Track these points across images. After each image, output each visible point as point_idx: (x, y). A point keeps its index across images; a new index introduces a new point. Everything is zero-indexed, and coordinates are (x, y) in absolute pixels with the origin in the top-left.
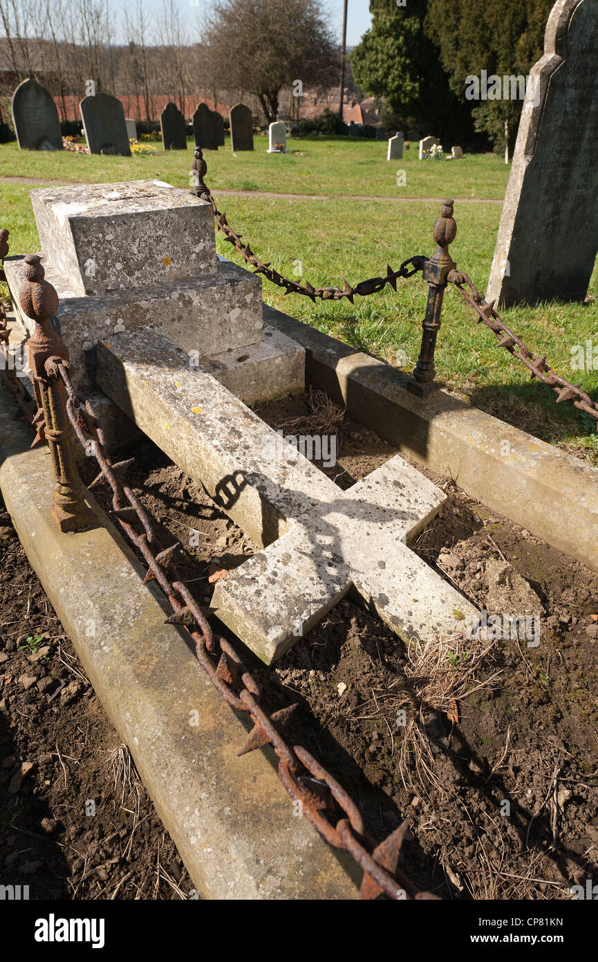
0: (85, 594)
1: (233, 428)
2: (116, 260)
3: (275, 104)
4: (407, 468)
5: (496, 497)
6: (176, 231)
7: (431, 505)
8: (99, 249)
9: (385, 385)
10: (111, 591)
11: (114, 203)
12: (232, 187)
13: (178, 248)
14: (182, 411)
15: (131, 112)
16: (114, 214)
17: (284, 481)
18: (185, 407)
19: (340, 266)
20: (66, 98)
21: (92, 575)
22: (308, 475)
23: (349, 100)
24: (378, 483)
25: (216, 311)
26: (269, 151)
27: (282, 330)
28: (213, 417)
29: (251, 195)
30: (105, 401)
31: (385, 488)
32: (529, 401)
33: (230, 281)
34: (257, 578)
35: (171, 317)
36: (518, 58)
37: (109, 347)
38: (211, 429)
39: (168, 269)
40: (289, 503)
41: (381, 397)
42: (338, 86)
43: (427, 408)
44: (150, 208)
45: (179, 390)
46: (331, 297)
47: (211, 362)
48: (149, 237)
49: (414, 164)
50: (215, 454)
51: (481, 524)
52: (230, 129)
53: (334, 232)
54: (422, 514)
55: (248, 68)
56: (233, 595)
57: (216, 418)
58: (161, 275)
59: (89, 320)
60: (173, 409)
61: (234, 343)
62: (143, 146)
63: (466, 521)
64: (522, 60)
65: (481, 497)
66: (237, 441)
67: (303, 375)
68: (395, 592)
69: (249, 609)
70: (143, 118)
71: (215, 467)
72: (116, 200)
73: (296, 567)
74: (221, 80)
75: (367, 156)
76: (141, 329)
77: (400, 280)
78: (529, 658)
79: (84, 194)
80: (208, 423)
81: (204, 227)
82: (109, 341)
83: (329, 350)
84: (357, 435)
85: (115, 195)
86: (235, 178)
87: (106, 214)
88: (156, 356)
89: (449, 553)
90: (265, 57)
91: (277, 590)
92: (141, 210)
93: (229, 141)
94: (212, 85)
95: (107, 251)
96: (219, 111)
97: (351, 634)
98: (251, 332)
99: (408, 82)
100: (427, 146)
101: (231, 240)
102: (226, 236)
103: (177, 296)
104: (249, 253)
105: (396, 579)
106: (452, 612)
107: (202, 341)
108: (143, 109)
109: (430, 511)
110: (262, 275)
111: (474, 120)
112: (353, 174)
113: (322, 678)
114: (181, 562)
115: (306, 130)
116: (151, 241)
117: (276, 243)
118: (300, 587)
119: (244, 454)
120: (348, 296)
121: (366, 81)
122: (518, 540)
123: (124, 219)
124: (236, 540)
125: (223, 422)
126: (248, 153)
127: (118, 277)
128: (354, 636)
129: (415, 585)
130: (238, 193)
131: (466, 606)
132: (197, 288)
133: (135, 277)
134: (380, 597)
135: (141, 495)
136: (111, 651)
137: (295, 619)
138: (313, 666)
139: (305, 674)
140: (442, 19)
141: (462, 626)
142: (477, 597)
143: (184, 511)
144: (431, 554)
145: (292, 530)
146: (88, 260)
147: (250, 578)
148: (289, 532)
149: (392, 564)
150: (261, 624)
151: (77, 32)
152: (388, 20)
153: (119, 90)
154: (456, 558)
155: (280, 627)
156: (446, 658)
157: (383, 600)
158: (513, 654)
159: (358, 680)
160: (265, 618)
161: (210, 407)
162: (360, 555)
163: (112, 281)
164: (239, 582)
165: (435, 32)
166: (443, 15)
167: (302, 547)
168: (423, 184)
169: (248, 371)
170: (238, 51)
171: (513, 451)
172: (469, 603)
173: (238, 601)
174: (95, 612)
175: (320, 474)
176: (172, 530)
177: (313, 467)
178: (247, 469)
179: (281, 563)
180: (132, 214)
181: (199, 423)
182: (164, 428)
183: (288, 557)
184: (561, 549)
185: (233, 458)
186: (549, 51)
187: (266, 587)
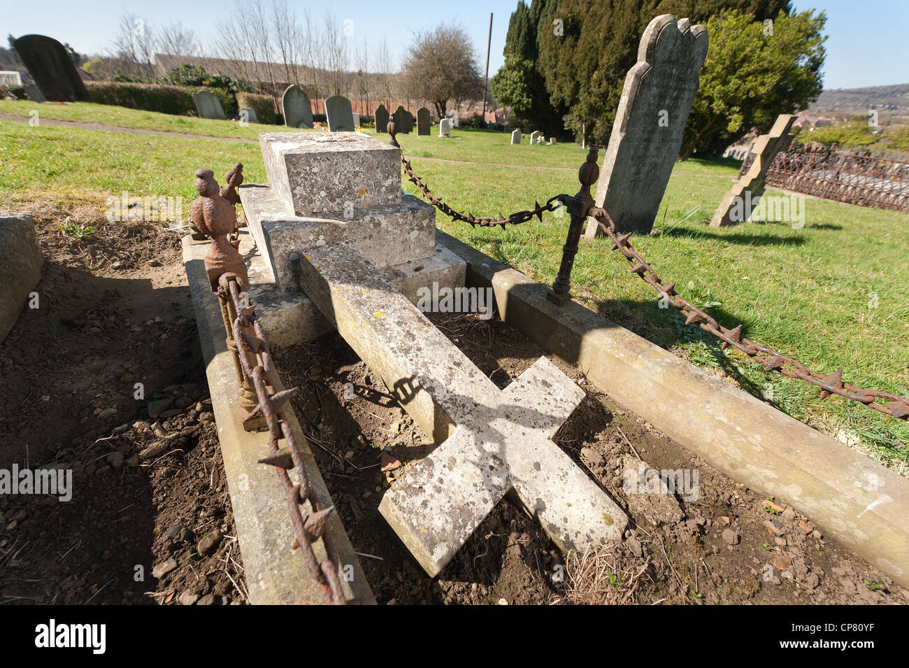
0: (252, 509)
1: (408, 331)
2: (320, 189)
3: (444, 109)
4: (552, 368)
5: (622, 392)
6: (370, 168)
7: (574, 403)
8: (306, 179)
9: (529, 294)
10: (279, 505)
11: (322, 144)
12: (417, 154)
13: (372, 182)
14: (365, 316)
15: (358, 110)
16: (319, 151)
17: (449, 382)
18: (368, 313)
19: (486, 205)
21: (264, 484)
22: (471, 375)
23: (488, 109)
24: (529, 382)
25: (399, 232)
26: (440, 136)
27: (449, 248)
28: (391, 321)
29: (428, 159)
30: (306, 301)
31: (536, 387)
33: (411, 209)
34: (424, 487)
35: (364, 235)
36: (593, 86)
37: (309, 258)
38: (389, 332)
39: (362, 198)
40: (454, 404)
41: (525, 303)
42: (482, 100)
43: (564, 315)
44: (350, 149)
45: (364, 297)
46: (488, 225)
47: (394, 271)
48: (348, 172)
49: (527, 147)
50: (392, 355)
51: (611, 416)
52: (417, 123)
53: (482, 183)
54: (567, 412)
55: (429, 86)
56: (401, 508)
57: (394, 322)
58: (357, 202)
59: (295, 236)
60: (357, 314)
61: (413, 257)
62: (364, 130)
63: (598, 412)
64: (595, 87)
65: (609, 391)
66: (411, 344)
67: (464, 282)
68: (551, 496)
69: (415, 524)
71: (391, 365)
72: (324, 142)
73: (461, 473)
74: (413, 94)
75: (499, 141)
76: (338, 244)
77: (546, 214)
78: (677, 569)
79: (299, 137)
80: (387, 326)
81: (393, 167)
82: (309, 253)
83: (484, 264)
84: (504, 331)
85: (325, 138)
86: (418, 150)
87: (313, 151)
88: (348, 267)
89: (590, 447)
90: (439, 80)
91: (442, 499)
92: (342, 150)
93: (416, 130)
94: (407, 96)
95: (313, 181)
96: (411, 111)
97: (511, 542)
98: (426, 248)
99: (525, 98)
100: (535, 137)
101: (414, 180)
102: (410, 177)
103: (369, 219)
104: (427, 191)
105: (551, 481)
106: (602, 516)
107: (388, 255)
109: (573, 409)
110: (435, 206)
111: (563, 122)
112: (491, 151)
113: (484, 592)
114: (359, 447)
115: (464, 125)
116: (350, 175)
118: (465, 494)
119: (417, 355)
120: (501, 224)
121: (500, 97)
122: (644, 433)
123: (327, 156)
124: (407, 427)
125: (400, 326)
126: (427, 136)
127: (322, 203)
128: (514, 544)
129: (568, 487)
130: (421, 157)
131: (614, 509)
132: (385, 214)
133: (336, 203)
134: (538, 503)
135: (331, 381)
136: (267, 589)
137: (459, 533)
138: (475, 579)
139: (467, 587)
140: (547, 61)
141: (613, 532)
142: (618, 494)
143: (365, 397)
144: (573, 446)
145: (457, 432)
146: (298, 188)
147: (418, 487)
148: (454, 434)
149: (546, 465)
150: (426, 541)
151: (327, 63)
152: (514, 60)
153: (351, 96)
154: (596, 453)
155: (445, 544)
156: (604, 575)
157: (541, 507)
158: (662, 564)
159: (518, 596)
160: (430, 534)
161: (389, 312)
162: (518, 457)
163: (317, 205)
164: (406, 492)
165: (543, 69)
166: (548, 59)
167: (466, 450)
168: (534, 158)
169: (422, 278)
170: (423, 76)
171: (640, 357)
172: (616, 505)
173: (405, 515)
174: (259, 533)
175: (481, 375)
176: (354, 413)
177: (475, 368)
178: (419, 370)
179: (447, 469)
180: (334, 154)
181: (380, 327)
182: (351, 328)
183: (453, 460)
184: (681, 443)
185: (407, 360)
186: (641, 61)
187: (432, 496)
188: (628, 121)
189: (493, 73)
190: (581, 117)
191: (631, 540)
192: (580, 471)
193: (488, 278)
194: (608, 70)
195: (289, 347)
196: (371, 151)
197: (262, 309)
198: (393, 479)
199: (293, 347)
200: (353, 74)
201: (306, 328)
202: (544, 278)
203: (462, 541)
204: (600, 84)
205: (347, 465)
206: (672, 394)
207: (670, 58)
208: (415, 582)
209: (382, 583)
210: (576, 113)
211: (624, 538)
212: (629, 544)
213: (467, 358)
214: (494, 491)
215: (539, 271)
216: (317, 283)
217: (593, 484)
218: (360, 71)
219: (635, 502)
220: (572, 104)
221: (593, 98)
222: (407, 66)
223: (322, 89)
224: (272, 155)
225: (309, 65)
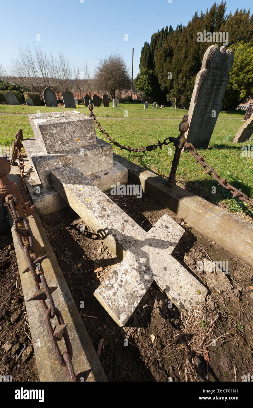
1: (103, 207)
2: (58, 140)
3: (114, 94)
4: (169, 219)
5: (201, 227)
6: (81, 129)
7: (180, 236)
8: (51, 136)
9: (157, 183)
11: (57, 119)
12: (103, 116)
13: (82, 135)
14: (82, 201)
15: (77, 97)
16: (56, 122)
17: (123, 231)
18: (84, 199)
19: (135, 139)
20: (59, 93)
22: (133, 226)
23: (133, 93)
24: (159, 227)
25: (96, 158)
26: (113, 107)
27: (119, 162)
28: (95, 202)
29: (108, 118)
30: (56, 193)
31: (162, 229)
32: (203, 185)
33: (101, 147)
34: (114, 285)
35: (80, 160)
36: (179, 80)
37: (55, 174)
38: (94, 208)
39: (78, 143)
40: (126, 242)
42: (131, 89)
43: (173, 192)
44: (70, 120)
45: (81, 192)
46: (137, 151)
47: (95, 175)
48: (70, 131)
49: (151, 110)
50: (96, 219)
51: (196, 239)
52: (103, 101)
53: (132, 128)
54: (177, 240)
55: (107, 85)
56: (104, 297)
57: (96, 203)
58: (76, 145)
59: (48, 164)
60: (79, 200)
61: (103, 168)
62: (80, 106)
63: (190, 237)
64: (180, 81)
65: (195, 227)
66: (104, 213)
67: (127, 178)
68: (172, 283)
69: (111, 305)
70: (80, 99)
71: (96, 224)
72: (58, 117)
73: (130, 276)
74: (100, 88)
75: (139, 108)
76: (68, 166)
77: (163, 146)
78: (231, 314)
79: (47, 116)
80: (93, 206)
81: (91, 127)
82: (55, 172)
83: (136, 169)
84: (146, 200)
85: (58, 116)
86: (104, 114)
87: (53, 122)
88: (73, 177)
89: (188, 255)
90: (111, 81)
91: (122, 290)
92: (67, 121)
93: (103, 104)
94: (98, 89)
95: (54, 137)
96: (100, 96)
97: (155, 306)
98: (109, 164)
99: (149, 87)
100: (155, 105)
101: (102, 131)
102: (100, 130)
104: (108, 136)
105: (172, 276)
106: (196, 291)
107: (92, 168)
108: (80, 96)
109: (180, 239)
110: (112, 144)
111: (167, 97)
112: (136, 112)
113: (144, 332)
114: (84, 261)
115: (123, 101)
116: (71, 133)
117: (116, 132)
118: (133, 287)
119: (107, 219)
120: (143, 151)
121: (138, 87)
122: (212, 246)
123: (60, 125)
124: (105, 250)
125: (99, 205)
126: (108, 107)
127: (59, 147)
128: (157, 308)
129: (180, 278)
130: (105, 118)
131: (201, 286)
132: (89, 150)
133: (66, 146)
134: (167, 287)
135: (70, 229)
136: (42, 347)
137: (131, 307)
138: (139, 325)
139: (136, 330)
140: (159, 70)
141: (201, 298)
142: (202, 278)
143: (85, 236)
144: (180, 255)
145: (128, 255)
146: (47, 141)
147: (111, 286)
148: (127, 256)
149: (169, 268)
150: (116, 313)
151: (62, 76)
152: (144, 70)
153: (73, 91)
154: (191, 259)
155: (125, 313)
156: (199, 321)
157: (168, 289)
158: (224, 312)
159: (160, 333)
160: (118, 309)
161: (94, 198)
162: (156, 265)
163: (57, 148)
164: (106, 289)
165: (157, 73)
166: (159, 69)
167: (132, 264)
168: (155, 115)
169: (108, 178)
170: (104, 80)
171: (209, 212)
172: (202, 284)
173: (106, 301)
174: (37, 317)
175: (137, 226)
176: (81, 244)
177: (134, 222)
178: (109, 226)
179: (124, 275)
180: (63, 123)
181: (89, 206)
182: (76, 206)
183: (127, 271)
184: (229, 250)
185: (103, 221)
186: (203, 68)
187: (118, 290)
188: (198, 97)
189: (135, 77)
190: (174, 95)
191: (209, 301)
192: (184, 269)
193: (138, 176)
194: (186, 72)
195: (50, 214)
196: (81, 120)
197: (36, 198)
198: (100, 276)
199: (52, 214)
200: (74, 80)
201: (57, 205)
202: (163, 173)
203: (133, 311)
204: (183, 79)
205: (78, 270)
206: (224, 229)
207: (217, 66)
208: (112, 329)
209: (97, 330)
210: (172, 93)
211: (206, 300)
212: (209, 303)
213: (131, 218)
214: (146, 283)
215: (160, 170)
216: (59, 186)
217: (191, 275)
218: (77, 79)
219: (210, 282)
220: (170, 89)
221: (180, 86)
222: (97, 75)
223: (60, 89)
224: (34, 126)
225: (54, 77)
